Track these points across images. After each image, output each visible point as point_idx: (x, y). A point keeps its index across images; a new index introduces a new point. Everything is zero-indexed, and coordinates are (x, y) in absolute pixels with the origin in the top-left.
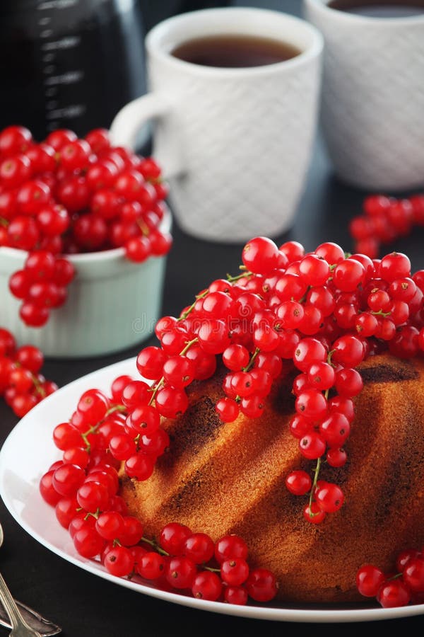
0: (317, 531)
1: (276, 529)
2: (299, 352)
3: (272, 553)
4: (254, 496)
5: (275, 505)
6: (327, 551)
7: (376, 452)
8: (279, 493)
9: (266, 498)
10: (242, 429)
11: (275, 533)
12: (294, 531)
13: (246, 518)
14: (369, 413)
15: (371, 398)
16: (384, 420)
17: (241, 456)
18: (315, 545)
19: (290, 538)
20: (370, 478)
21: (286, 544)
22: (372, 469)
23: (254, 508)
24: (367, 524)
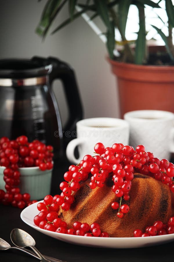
0: (121, 221)
1: (108, 221)
2: (114, 167)
3: (107, 229)
4: (101, 211)
5: (108, 214)
6: (124, 227)
7: (138, 197)
8: (109, 210)
9: (105, 211)
10: (97, 191)
11: (108, 222)
12: (114, 221)
13: (99, 218)
14: (135, 186)
15: (136, 182)
16: (140, 188)
17: (97, 200)
18: (120, 225)
19: (113, 223)
20: (136, 204)
21: (112, 225)
22: (137, 202)
23: (101, 215)
24: (136, 219)
